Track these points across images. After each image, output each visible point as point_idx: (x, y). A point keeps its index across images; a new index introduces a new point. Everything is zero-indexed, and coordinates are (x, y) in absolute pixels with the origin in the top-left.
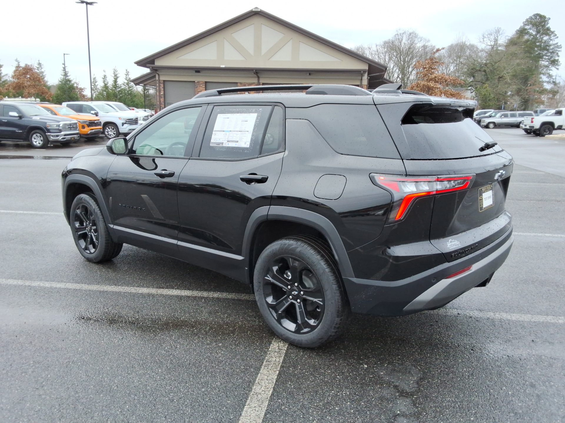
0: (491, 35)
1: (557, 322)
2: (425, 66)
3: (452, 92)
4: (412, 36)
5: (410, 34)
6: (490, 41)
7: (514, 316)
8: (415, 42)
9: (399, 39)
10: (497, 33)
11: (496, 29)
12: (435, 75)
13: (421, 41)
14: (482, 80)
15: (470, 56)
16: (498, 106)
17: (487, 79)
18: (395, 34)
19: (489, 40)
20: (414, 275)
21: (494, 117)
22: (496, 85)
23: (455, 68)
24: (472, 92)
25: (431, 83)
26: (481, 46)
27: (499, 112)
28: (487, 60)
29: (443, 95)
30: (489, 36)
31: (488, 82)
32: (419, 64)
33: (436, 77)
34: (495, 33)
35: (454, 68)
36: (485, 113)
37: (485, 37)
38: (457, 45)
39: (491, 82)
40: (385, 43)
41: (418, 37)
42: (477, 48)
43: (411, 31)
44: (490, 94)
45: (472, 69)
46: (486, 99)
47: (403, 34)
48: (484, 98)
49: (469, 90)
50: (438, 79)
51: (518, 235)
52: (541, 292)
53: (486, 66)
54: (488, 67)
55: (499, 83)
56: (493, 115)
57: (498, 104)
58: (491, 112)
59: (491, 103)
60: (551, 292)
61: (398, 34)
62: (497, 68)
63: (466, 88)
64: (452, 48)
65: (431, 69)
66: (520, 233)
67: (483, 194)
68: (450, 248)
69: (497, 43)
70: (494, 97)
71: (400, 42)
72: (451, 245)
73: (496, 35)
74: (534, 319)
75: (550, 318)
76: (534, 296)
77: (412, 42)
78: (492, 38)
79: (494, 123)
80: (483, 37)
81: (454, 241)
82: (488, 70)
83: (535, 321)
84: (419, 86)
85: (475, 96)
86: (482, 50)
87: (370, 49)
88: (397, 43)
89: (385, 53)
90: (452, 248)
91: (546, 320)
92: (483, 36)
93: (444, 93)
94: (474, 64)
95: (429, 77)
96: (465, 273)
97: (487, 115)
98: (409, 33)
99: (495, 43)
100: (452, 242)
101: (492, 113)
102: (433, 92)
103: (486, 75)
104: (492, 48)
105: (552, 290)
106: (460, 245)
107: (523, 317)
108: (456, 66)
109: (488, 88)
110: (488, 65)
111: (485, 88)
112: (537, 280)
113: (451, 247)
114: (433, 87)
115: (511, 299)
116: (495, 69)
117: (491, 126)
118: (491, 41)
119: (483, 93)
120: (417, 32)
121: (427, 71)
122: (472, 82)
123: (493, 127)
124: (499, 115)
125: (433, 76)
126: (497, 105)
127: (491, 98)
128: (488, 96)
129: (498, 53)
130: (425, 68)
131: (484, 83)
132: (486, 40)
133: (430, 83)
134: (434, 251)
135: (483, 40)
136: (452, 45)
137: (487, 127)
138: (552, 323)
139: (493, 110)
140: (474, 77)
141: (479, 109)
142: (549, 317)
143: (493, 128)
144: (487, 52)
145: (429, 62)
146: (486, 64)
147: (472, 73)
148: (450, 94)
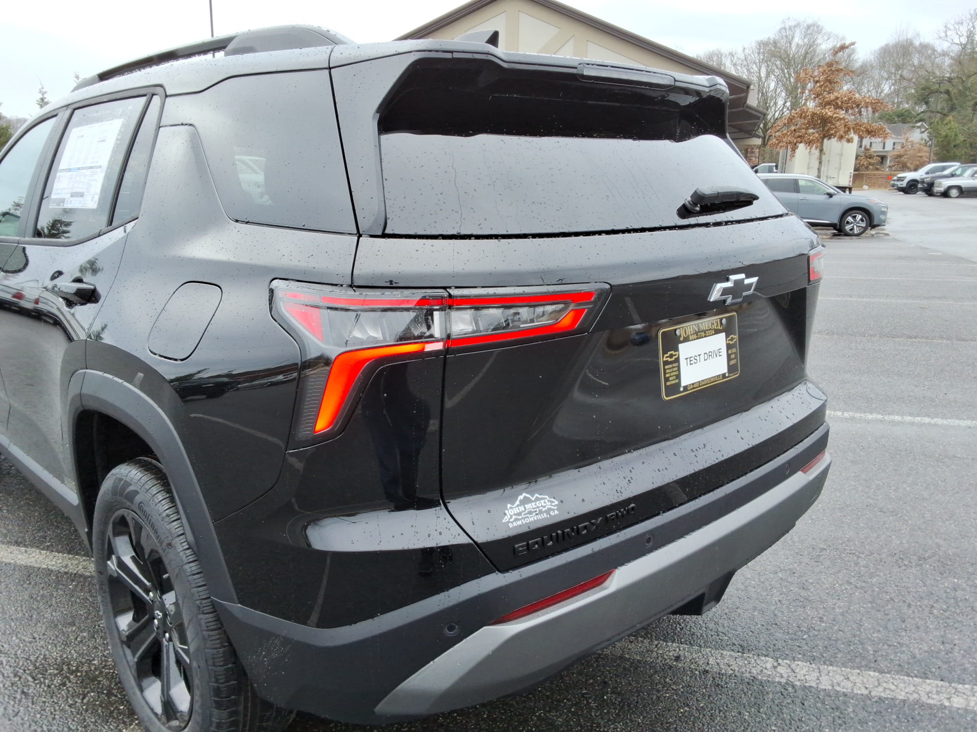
0: (962, 24)
1: (947, 704)
2: (817, 79)
3: (869, 127)
4: (812, 30)
5: (809, 27)
6: (958, 36)
7: (828, 674)
8: (818, 41)
9: (786, 36)
10: (973, 20)
11: (972, 12)
12: (836, 94)
13: (829, 39)
14: (943, 109)
15: (922, 66)
16: (972, 158)
17: (952, 109)
18: (780, 28)
19: (957, 34)
20: (383, 612)
21: (959, 176)
22: (967, 118)
23: (893, 87)
24: (923, 132)
25: (829, 109)
26: (942, 46)
27: (970, 167)
28: (953, 71)
29: (852, 131)
30: (957, 27)
31: (954, 113)
32: (806, 74)
33: (838, 98)
34: (968, 21)
35: (890, 88)
36: (944, 168)
37: (950, 29)
38: (896, 46)
39: (959, 112)
40: (763, 44)
41: (824, 31)
42: (934, 50)
43: (810, 22)
44: (956, 135)
45: (924, 89)
46: (949, 143)
47: (795, 26)
48: (945, 143)
49: (918, 127)
50: (842, 102)
51: (930, 424)
52: (932, 594)
53: (951, 82)
54: (954, 84)
55: (974, 114)
56: (958, 172)
57: (972, 153)
58: (954, 166)
59: (958, 152)
60: (960, 593)
61: (785, 29)
62: (972, 86)
63: (911, 125)
64: (886, 52)
65: (828, 83)
66: (936, 420)
67: (681, 346)
68: (511, 525)
69: (973, 40)
70: (964, 141)
71: (790, 44)
72: (519, 514)
73: (971, 24)
74: (881, 689)
75: (928, 689)
76: (909, 606)
77: (811, 41)
78: (964, 30)
79: (959, 188)
80: (944, 29)
81: (537, 499)
82: (953, 91)
83: (883, 695)
84: (803, 115)
85: (928, 140)
86: (944, 54)
87: (733, 55)
88: (783, 42)
89: (759, 62)
90: (519, 523)
91: (915, 696)
92: (946, 27)
93: (854, 128)
94: (927, 80)
95: (824, 98)
96: (577, 601)
97: (946, 172)
98: (805, 25)
99: (968, 40)
100: (530, 501)
101: (957, 170)
102: (832, 126)
103: (951, 99)
104: (963, 49)
105: (964, 590)
106: (556, 512)
107: (852, 678)
108: (893, 84)
109: (952, 123)
110: (955, 82)
111: (947, 124)
112: (934, 554)
113: (516, 520)
114: (831, 117)
115: (842, 614)
116: (966, 88)
117: (954, 192)
118: (960, 36)
119: (944, 134)
120: (820, 23)
121: (821, 86)
122: (923, 112)
123: (957, 195)
124: (969, 172)
125: (832, 97)
126: (971, 156)
127: (958, 142)
128: (952, 139)
129: (973, 57)
130: (817, 82)
131: (945, 115)
132: (951, 35)
133: (827, 110)
134: (450, 536)
135: (944, 35)
136: (887, 45)
137: (945, 194)
138: (931, 707)
139: (958, 164)
140: (927, 103)
141: (934, 162)
142: (928, 681)
143: (957, 197)
144: (952, 58)
145: (825, 71)
146: (950, 80)
147: (925, 95)
148: (866, 131)
